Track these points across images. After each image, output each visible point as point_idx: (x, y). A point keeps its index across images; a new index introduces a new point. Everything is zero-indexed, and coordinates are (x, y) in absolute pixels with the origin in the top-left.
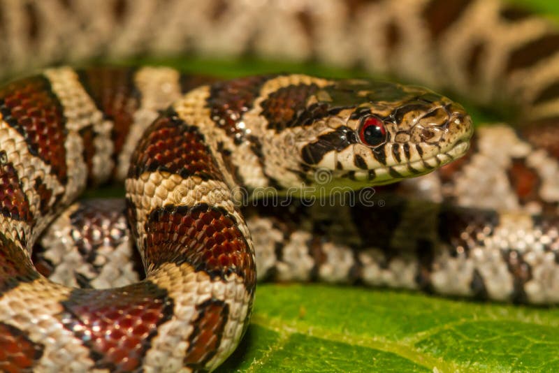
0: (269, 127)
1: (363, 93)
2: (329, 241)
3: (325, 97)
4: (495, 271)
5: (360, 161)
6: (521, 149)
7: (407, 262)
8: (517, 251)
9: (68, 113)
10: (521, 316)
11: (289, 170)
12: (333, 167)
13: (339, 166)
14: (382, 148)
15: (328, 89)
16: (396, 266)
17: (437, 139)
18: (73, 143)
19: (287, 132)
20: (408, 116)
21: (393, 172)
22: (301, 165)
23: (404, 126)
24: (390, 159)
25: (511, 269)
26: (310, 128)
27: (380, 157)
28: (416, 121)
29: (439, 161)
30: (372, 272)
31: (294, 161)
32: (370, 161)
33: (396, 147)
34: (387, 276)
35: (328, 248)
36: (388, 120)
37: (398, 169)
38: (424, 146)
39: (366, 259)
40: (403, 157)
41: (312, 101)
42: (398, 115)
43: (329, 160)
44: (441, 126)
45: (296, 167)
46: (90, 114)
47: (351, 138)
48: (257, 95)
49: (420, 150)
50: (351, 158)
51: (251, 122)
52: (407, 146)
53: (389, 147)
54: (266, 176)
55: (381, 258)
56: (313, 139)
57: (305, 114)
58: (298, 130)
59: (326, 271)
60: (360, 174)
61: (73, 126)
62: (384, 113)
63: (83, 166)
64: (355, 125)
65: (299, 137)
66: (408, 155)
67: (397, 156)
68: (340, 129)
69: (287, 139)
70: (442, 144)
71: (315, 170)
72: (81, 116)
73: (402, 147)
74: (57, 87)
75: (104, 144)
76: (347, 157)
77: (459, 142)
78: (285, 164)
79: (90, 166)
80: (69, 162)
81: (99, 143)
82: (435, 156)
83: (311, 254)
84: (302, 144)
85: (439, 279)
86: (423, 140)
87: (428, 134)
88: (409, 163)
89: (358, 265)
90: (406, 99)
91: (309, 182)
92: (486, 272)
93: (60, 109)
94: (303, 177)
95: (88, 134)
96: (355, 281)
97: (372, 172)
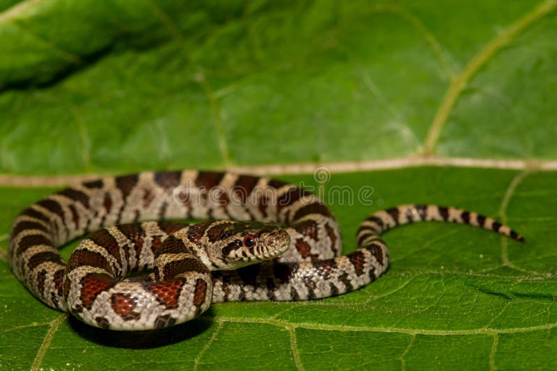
0: (210, 241)
1: (247, 226)
2: (230, 284)
3: (232, 228)
4: (300, 287)
5: (244, 254)
6: (300, 236)
7: (263, 288)
8: (308, 277)
9: (117, 241)
10: (312, 303)
11: (218, 258)
12: (234, 256)
13: (237, 256)
14: (252, 248)
15: (234, 224)
16: (259, 290)
17: (274, 244)
18: (122, 251)
19: (216, 243)
20: (263, 235)
21: (257, 258)
22: (223, 256)
23: (261, 239)
24: (256, 253)
25: (306, 285)
26: (225, 241)
27: (252, 252)
28: (266, 237)
29: (275, 253)
30: (249, 295)
31: (220, 255)
32: (248, 254)
33: (258, 248)
34: (255, 295)
35: (230, 287)
36: (255, 237)
37: (260, 257)
38: (269, 247)
39: (246, 289)
40: (261, 252)
41: (227, 229)
42: (259, 235)
43: (232, 254)
44: (276, 239)
45: (221, 257)
46: (126, 241)
47: (241, 245)
48: (207, 228)
49: (267, 249)
50: (241, 253)
51: (204, 239)
52: (262, 248)
53: (255, 247)
54: (211, 261)
55: (252, 288)
56: (226, 245)
57: (224, 235)
58: (220, 241)
59: (230, 296)
60: (245, 259)
61: (121, 245)
62: (253, 234)
63: (126, 261)
64: (242, 239)
65: (221, 245)
66: (263, 251)
67: (259, 252)
68: (236, 241)
69: (216, 245)
70: (276, 247)
71: (228, 258)
72: (123, 242)
73: (260, 248)
74: (111, 232)
75: (133, 252)
76: (239, 252)
77: (284, 245)
78: (217, 256)
79: (128, 261)
80: (122, 259)
81: (130, 251)
82: (273, 251)
83: (223, 290)
84: (222, 247)
85: (277, 294)
86: (269, 245)
87: (270, 243)
88: (263, 254)
89: (243, 292)
90: (263, 228)
91: (227, 263)
92: (296, 287)
93: (114, 240)
94: (224, 261)
95: (126, 248)
96: (243, 299)
97: (249, 258)
